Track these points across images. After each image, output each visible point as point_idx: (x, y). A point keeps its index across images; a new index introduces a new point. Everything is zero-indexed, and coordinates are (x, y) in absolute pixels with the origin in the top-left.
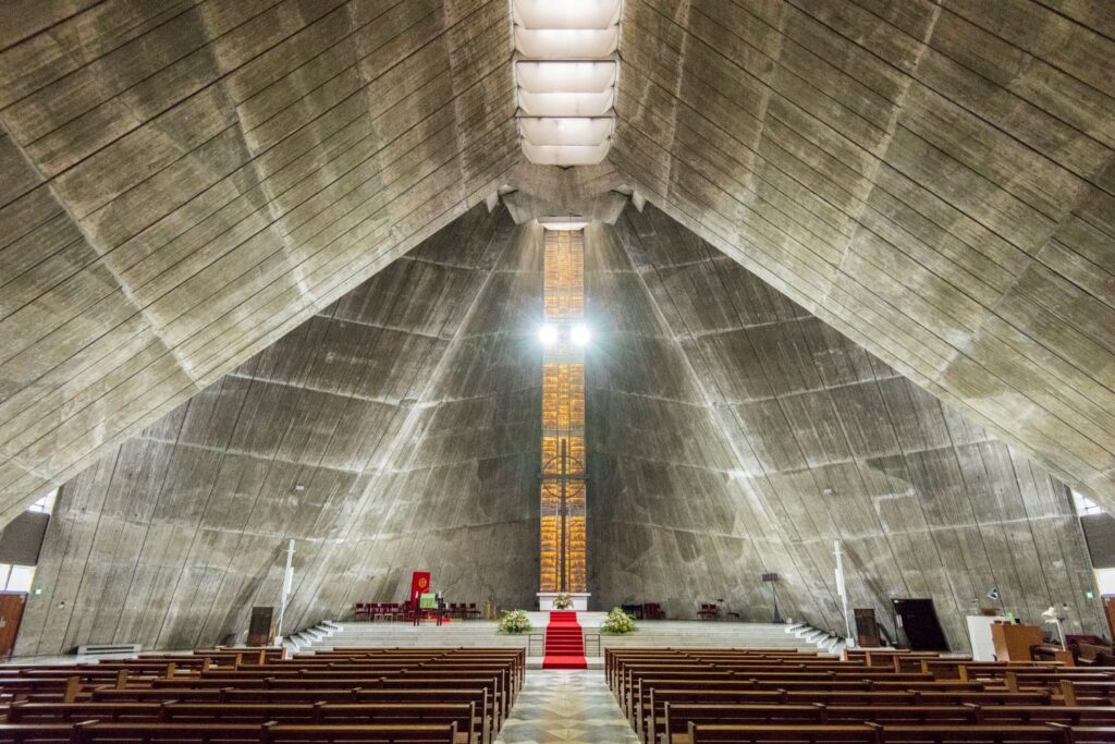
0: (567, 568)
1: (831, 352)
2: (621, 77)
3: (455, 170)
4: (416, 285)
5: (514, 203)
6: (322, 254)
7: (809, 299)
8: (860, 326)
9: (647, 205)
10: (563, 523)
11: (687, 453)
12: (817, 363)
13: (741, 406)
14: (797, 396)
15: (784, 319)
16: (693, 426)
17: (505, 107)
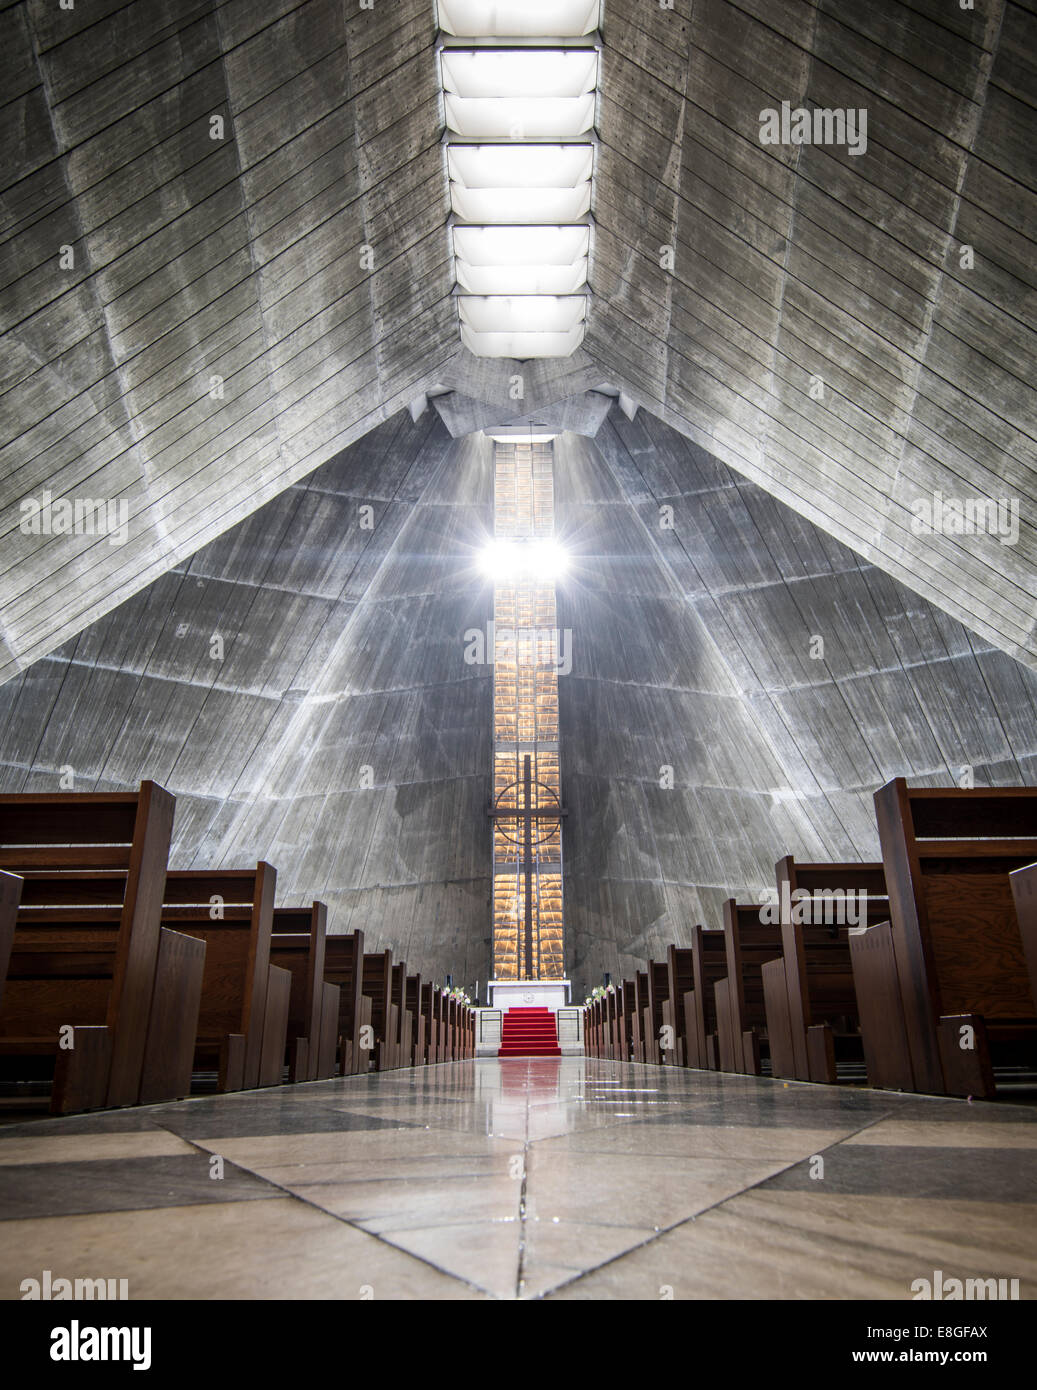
0: (535, 954)
1: (909, 614)
2: (596, 245)
3: (368, 368)
4: (308, 526)
5: (450, 408)
6: (189, 485)
7: (860, 539)
8: (926, 575)
9: (640, 410)
10: (528, 883)
11: (711, 767)
12: (890, 631)
13: (785, 694)
14: (864, 678)
15: (842, 569)
16: (718, 726)
17: (437, 284)
